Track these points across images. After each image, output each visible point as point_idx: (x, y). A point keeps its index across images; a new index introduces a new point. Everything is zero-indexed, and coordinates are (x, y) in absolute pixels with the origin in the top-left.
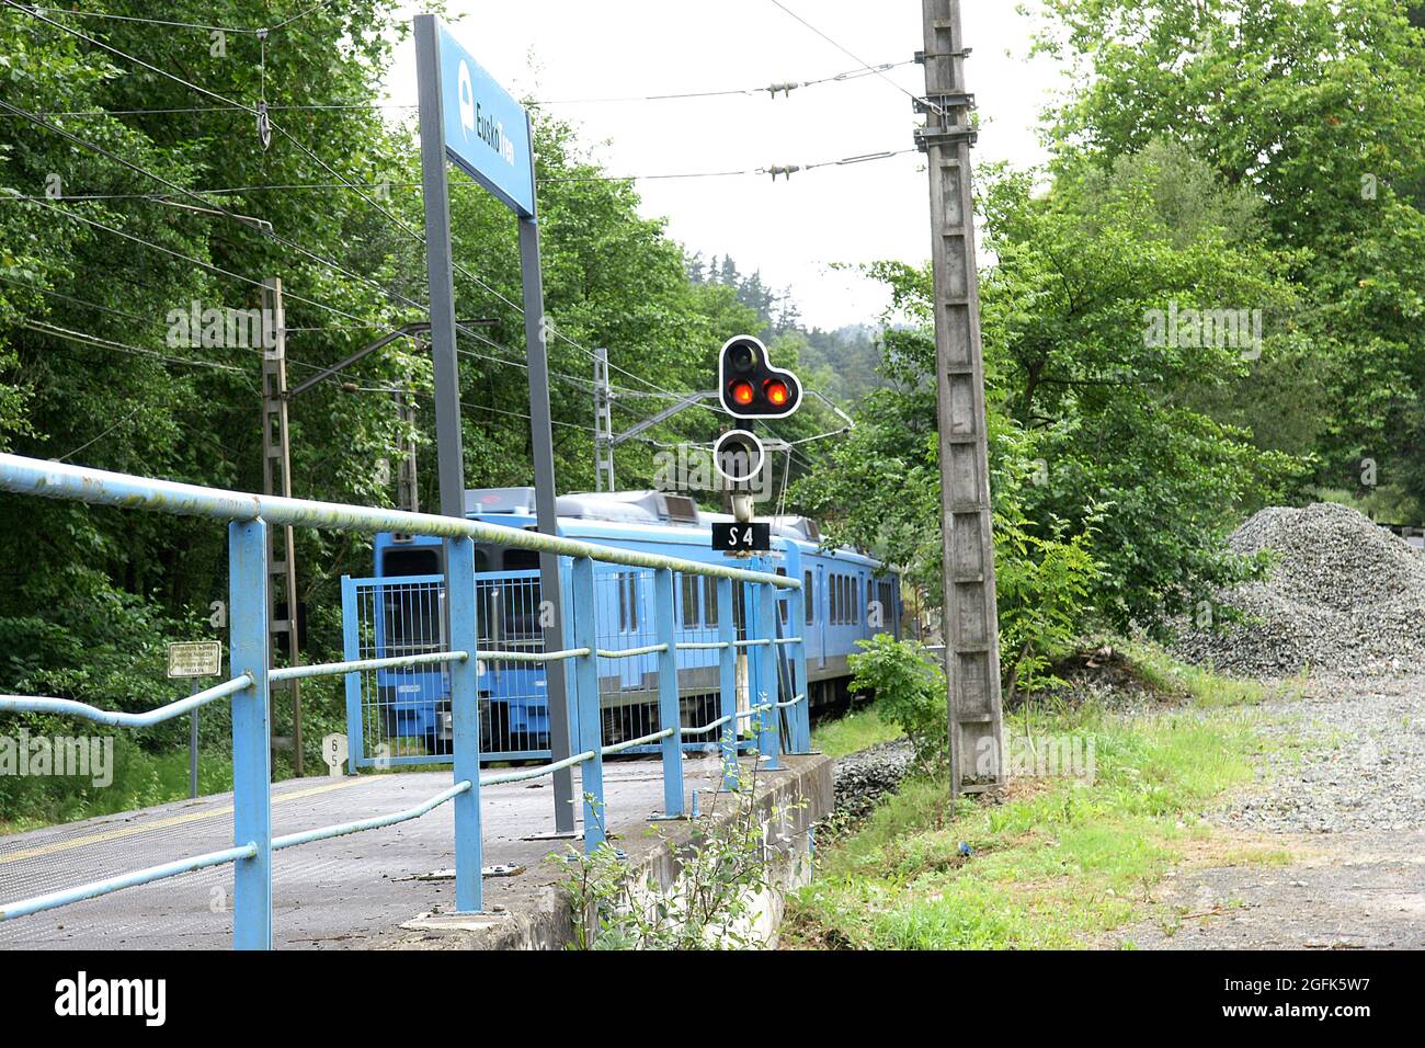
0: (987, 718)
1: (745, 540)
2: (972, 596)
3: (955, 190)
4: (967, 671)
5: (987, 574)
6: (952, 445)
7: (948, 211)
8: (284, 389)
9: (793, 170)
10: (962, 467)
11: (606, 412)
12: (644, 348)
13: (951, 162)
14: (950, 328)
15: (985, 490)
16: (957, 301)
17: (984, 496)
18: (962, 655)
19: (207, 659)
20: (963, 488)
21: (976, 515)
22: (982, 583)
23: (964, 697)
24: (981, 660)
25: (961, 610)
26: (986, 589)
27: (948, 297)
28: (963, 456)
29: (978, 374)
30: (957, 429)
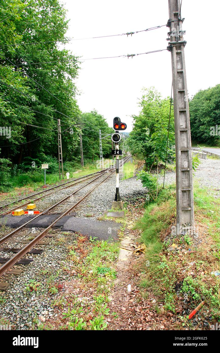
0: (190, 209)
1: (117, 153)
2: (185, 174)
3: (180, 59)
4: (183, 195)
5: (190, 168)
6: (181, 131)
7: (178, 65)
8: (60, 132)
9: (134, 55)
10: (183, 138)
11: (101, 136)
12: (105, 130)
13: (179, 51)
14: (179, 98)
15: (190, 144)
16: (182, 90)
17: (190, 146)
18: (183, 191)
19: (46, 166)
20: (183, 144)
21: (187, 151)
22: (189, 171)
23: (183, 202)
24: (188, 193)
25: (182, 178)
26: (190, 172)
27: (179, 89)
28: (183, 135)
29: (188, 111)
30: (181, 127)
